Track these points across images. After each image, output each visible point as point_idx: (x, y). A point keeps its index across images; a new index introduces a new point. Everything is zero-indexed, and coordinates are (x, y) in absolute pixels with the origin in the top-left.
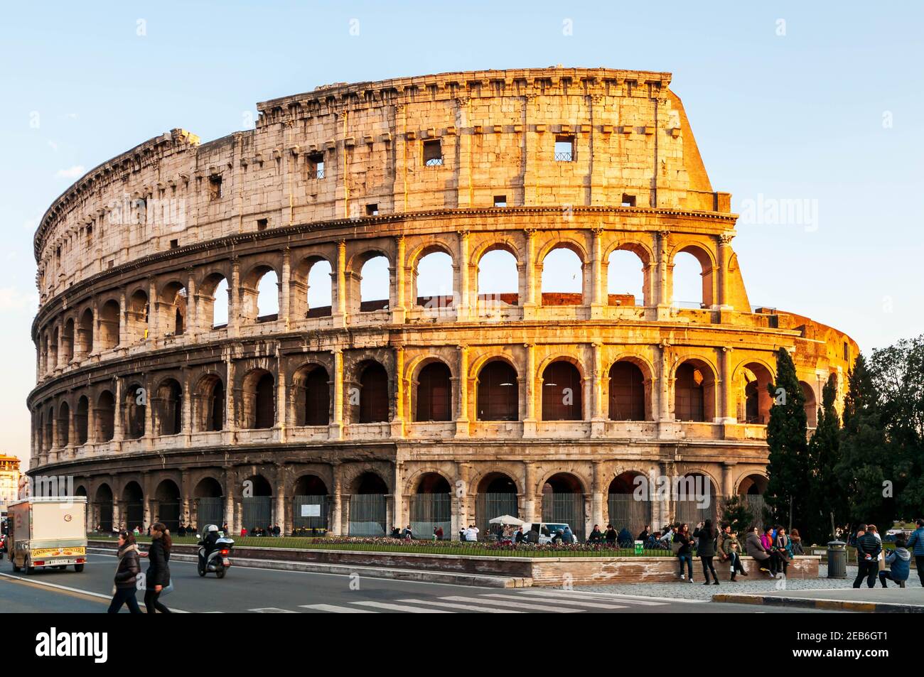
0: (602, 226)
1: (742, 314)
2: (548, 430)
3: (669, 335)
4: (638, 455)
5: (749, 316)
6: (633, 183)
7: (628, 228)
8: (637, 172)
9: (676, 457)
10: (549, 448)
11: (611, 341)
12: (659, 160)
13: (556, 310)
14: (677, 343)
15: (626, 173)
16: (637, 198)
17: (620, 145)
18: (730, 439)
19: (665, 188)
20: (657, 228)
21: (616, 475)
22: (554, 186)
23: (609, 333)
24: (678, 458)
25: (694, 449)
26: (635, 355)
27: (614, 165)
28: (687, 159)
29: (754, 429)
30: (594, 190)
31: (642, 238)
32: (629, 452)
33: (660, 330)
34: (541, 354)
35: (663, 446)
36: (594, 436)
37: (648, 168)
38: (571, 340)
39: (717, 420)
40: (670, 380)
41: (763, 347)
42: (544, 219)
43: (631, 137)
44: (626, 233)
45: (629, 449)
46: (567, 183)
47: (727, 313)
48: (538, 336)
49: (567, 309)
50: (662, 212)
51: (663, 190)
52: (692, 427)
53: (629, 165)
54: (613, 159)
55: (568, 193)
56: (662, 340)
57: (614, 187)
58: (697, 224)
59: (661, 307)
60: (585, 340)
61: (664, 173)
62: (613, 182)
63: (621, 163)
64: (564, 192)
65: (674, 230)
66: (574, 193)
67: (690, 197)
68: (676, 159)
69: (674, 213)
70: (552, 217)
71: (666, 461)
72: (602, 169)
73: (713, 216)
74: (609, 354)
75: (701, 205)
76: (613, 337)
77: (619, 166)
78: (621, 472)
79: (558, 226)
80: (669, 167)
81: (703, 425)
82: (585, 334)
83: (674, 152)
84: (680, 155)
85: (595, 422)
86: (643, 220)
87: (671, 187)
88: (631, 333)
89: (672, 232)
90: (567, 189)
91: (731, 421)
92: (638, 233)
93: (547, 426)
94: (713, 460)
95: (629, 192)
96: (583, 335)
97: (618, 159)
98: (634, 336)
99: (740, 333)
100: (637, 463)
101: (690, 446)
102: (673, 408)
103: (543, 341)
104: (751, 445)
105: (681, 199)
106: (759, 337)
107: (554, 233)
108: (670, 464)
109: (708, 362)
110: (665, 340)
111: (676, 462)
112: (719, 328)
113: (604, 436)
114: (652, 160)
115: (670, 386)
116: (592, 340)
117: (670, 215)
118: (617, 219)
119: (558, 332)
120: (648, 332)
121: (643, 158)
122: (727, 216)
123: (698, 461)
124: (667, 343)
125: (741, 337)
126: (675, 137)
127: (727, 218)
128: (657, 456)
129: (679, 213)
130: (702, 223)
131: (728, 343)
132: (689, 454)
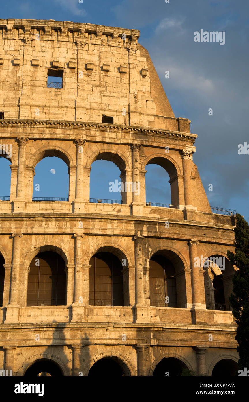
0: (85, 138)
1: (205, 213)
2: (31, 316)
3: (143, 228)
4: (116, 339)
5: (210, 216)
6: (111, 108)
7: (107, 140)
8: (113, 99)
9: (152, 341)
10: (30, 333)
11: (92, 232)
12: (132, 92)
13: (44, 205)
14: (150, 235)
15: (105, 100)
16: (114, 118)
17: (100, 80)
18: (201, 324)
19: (137, 112)
20: (130, 142)
21: (96, 360)
22: (45, 106)
23: (90, 225)
24: (154, 342)
25: (169, 333)
26: (113, 245)
27: (95, 93)
28: (154, 93)
29: (222, 315)
30: (78, 110)
31: (118, 149)
32: (108, 336)
33: (135, 224)
34: (28, 243)
35: (139, 330)
36: (75, 319)
37: (122, 97)
38: (55, 231)
39: (189, 305)
40: (145, 268)
41: (224, 242)
42: (35, 131)
43: (109, 74)
44: (105, 145)
45: (108, 333)
46: (57, 105)
47: (192, 212)
48: (25, 226)
49: (53, 205)
50: (134, 129)
51: (135, 114)
52: (167, 312)
53: (107, 94)
54: (94, 89)
55: (57, 112)
56: (136, 232)
57: (95, 110)
58: (163, 140)
59: (135, 205)
60: (68, 231)
61: (136, 101)
62: (95, 106)
63: (101, 92)
64: (54, 111)
65: (144, 144)
66: (63, 112)
67: (157, 120)
68: (145, 92)
69: (144, 130)
70: (42, 129)
71: (143, 345)
72: (86, 95)
73: (176, 135)
74: (89, 244)
75: (166, 127)
76: (93, 229)
77: (100, 94)
78: (100, 357)
79: (47, 136)
80: (139, 97)
81: (176, 310)
82: (68, 225)
83: (144, 87)
84: (148, 89)
85: (76, 307)
86: (119, 135)
87: (142, 112)
88: (109, 226)
89: (143, 145)
90: (56, 109)
91: (201, 306)
92: (115, 145)
93: (30, 311)
94: (186, 344)
95: (108, 114)
96: (66, 225)
97: (98, 89)
98: (113, 228)
99: (204, 228)
100: (115, 346)
101: (164, 330)
102: (148, 294)
103: (29, 231)
104: (221, 329)
105: (150, 122)
106: (220, 233)
107: (44, 141)
108: (147, 348)
109: (177, 253)
110: (139, 233)
111: (152, 346)
112: (185, 223)
113: (83, 321)
114: (126, 92)
115: (145, 274)
116: (74, 230)
117: (141, 132)
118: (98, 133)
119: (44, 223)
120: (124, 225)
121: (119, 90)
122: (187, 135)
123: (172, 345)
124: (141, 235)
125: (205, 232)
126: (144, 76)
127: (188, 137)
128: (135, 341)
129: (148, 131)
130: (168, 140)
131: (194, 236)
132: (164, 338)
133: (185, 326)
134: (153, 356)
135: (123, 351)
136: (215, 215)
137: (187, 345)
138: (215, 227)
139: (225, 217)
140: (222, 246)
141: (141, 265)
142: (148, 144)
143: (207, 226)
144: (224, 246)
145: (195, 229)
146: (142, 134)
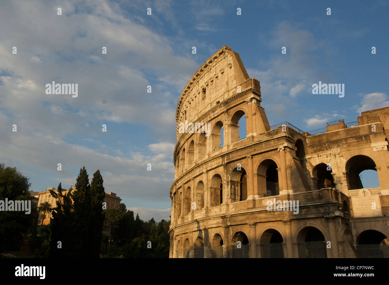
1: (260, 134)
3: (225, 159)
5: (264, 134)
6: (219, 96)
8: (220, 91)
9: (228, 223)
11: (208, 169)
12: (226, 81)
15: (217, 93)
16: (220, 101)
17: (216, 83)
23: (208, 166)
24: (229, 224)
25: (235, 217)
26: (217, 173)
27: (214, 92)
28: (236, 74)
31: (221, 117)
33: (222, 158)
34: (196, 181)
35: (222, 218)
37: (223, 87)
38: (199, 173)
41: (269, 149)
43: (218, 78)
44: (216, 118)
45: (213, 221)
48: (193, 174)
52: (238, 204)
53: (218, 89)
54: (214, 90)
56: (222, 162)
57: (214, 101)
58: (236, 101)
62: (214, 99)
63: (216, 90)
65: (228, 108)
67: (236, 89)
68: (231, 77)
71: (224, 226)
73: (240, 94)
74: (210, 175)
80: (229, 82)
81: (242, 203)
82: (202, 169)
83: (231, 74)
84: (233, 74)
87: (229, 90)
89: (228, 110)
92: (219, 116)
95: (218, 101)
98: (214, 164)
99: (253, 146)
103: (194, 176)
106: (264, 145)
108: (226, 227)
111: (228, 226)
112: (241, 148)
113: (205, 216)
114: (224, 83)
119: (196, 171)
120: (218, 160)
121: (221, 84)
122: (245, 90)
123: (236, 224)
124: (224, 163)
125: (255, 148)
126: (231, 68)
127: (246, 91)
128: (221, 224)
129: (227, 100)
130: (239, 99)
131: (248, 154)
132: (233, 220)
133: (238, 212)
134: (231, 232)
135: (220, 230)
136: (267, 132)
137: (244, 223)
138: (258, 143)
139: (274, 130)
140: (268, 153)
141: (225, 180)
142: (230, 107)
143: (253, 144)
144: (270, 152)
145: (249, 148)
146: (227, 104)
